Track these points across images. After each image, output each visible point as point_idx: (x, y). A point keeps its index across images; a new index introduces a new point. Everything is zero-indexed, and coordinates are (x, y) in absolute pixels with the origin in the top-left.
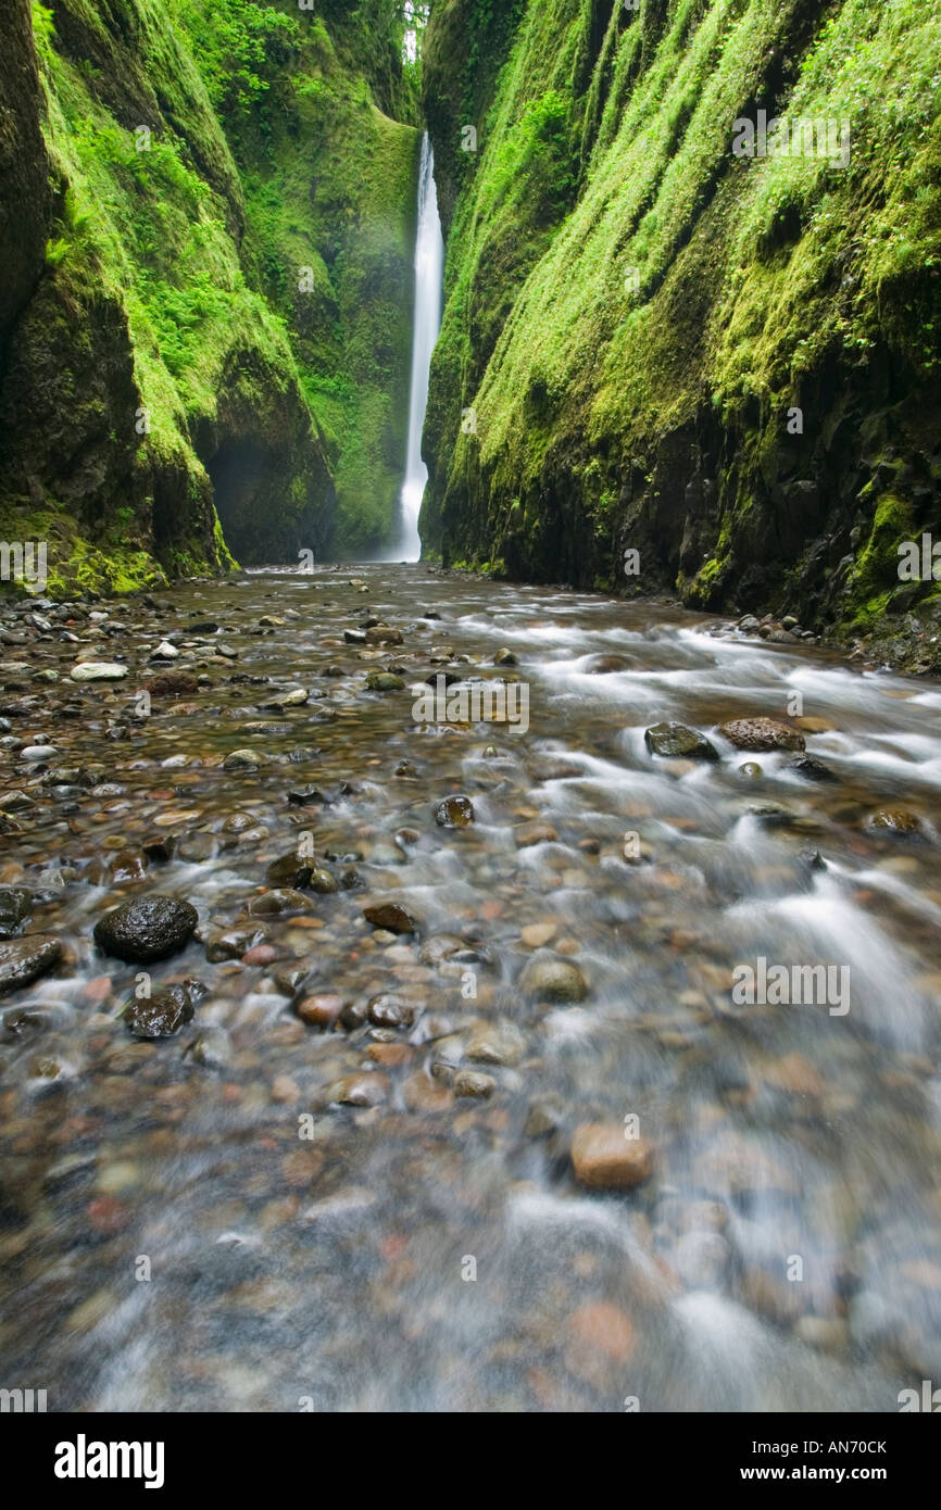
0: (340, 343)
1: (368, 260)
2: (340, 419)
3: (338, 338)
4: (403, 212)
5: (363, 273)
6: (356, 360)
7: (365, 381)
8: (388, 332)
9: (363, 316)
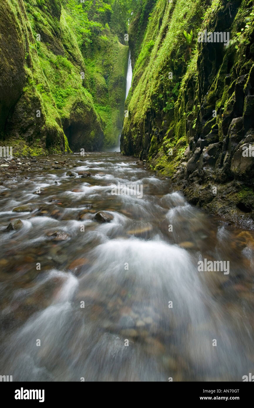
0: (108, 98)
1: (115, 78)
2: (107, 116)
3: (107, 97)
4: (124, 66)
5: (114, 81)
6: (111, 102)
7: (113, 107)
8: (119, 95)
9: (113, 91)
